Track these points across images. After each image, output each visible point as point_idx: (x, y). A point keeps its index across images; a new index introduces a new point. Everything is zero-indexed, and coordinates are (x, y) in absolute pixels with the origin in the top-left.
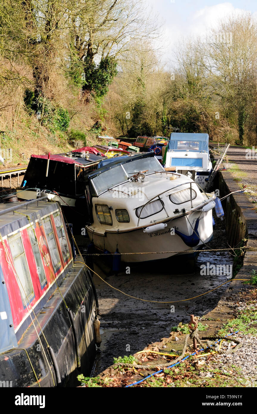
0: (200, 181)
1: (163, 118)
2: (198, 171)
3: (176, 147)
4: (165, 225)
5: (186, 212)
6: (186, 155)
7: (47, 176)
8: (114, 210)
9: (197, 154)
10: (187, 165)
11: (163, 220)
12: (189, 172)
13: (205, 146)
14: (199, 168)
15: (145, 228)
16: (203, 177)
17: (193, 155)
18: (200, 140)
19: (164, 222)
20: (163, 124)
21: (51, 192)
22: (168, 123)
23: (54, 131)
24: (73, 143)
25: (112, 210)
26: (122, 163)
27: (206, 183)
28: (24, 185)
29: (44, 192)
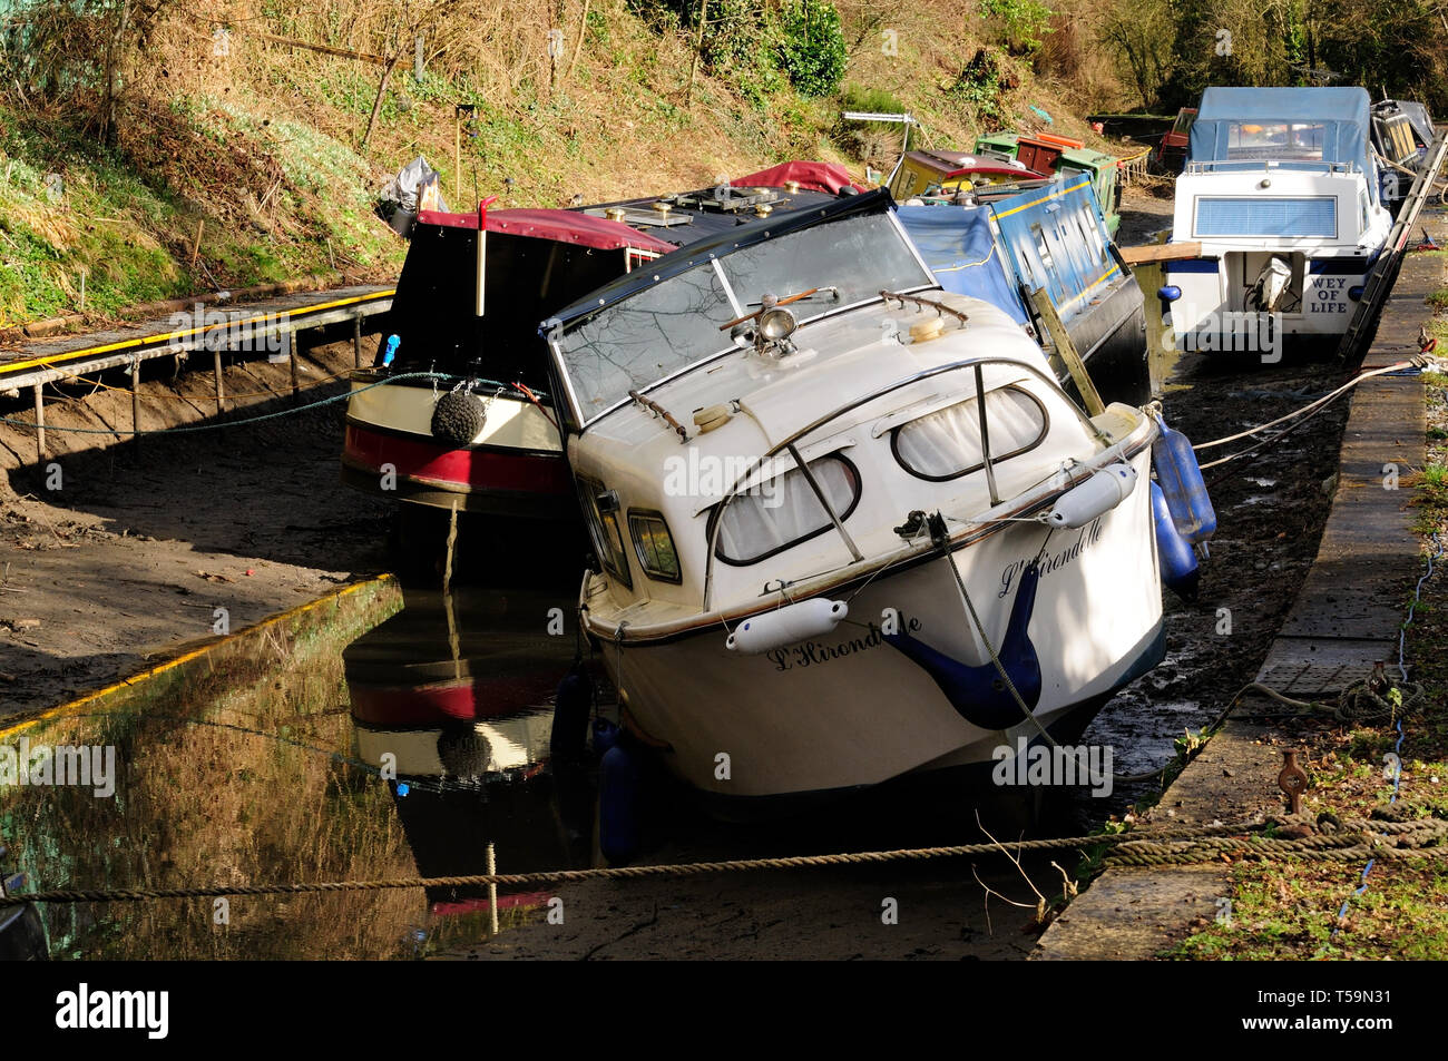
0: (1329, 301)
1: (1289, 34)
2: (1316, 255)
3: (1224, 152)
4: (836, 608)
5: (954, 530)
6: (1263, 186)
7: (481, 312)
8: (624, 512)
9: (1315, 179)
10: (1272, 230)
11: (825, 580)
12: (1275, 261)
13: (1353, 143)
14: (1320, 242)
15: (734, 621)
16: (1341, 283)
17: (1295, 184)
18: (1327, 118)
19: (830, 592)
20: (1293, 57)
21: (501, 390)
22: (1311, 54)
23: (761, 96)
24: (856, 142)
25: (619, 509)
26: (720, 250)
27: (1351, 307)
28: (390, 357)
29: (467, 392)
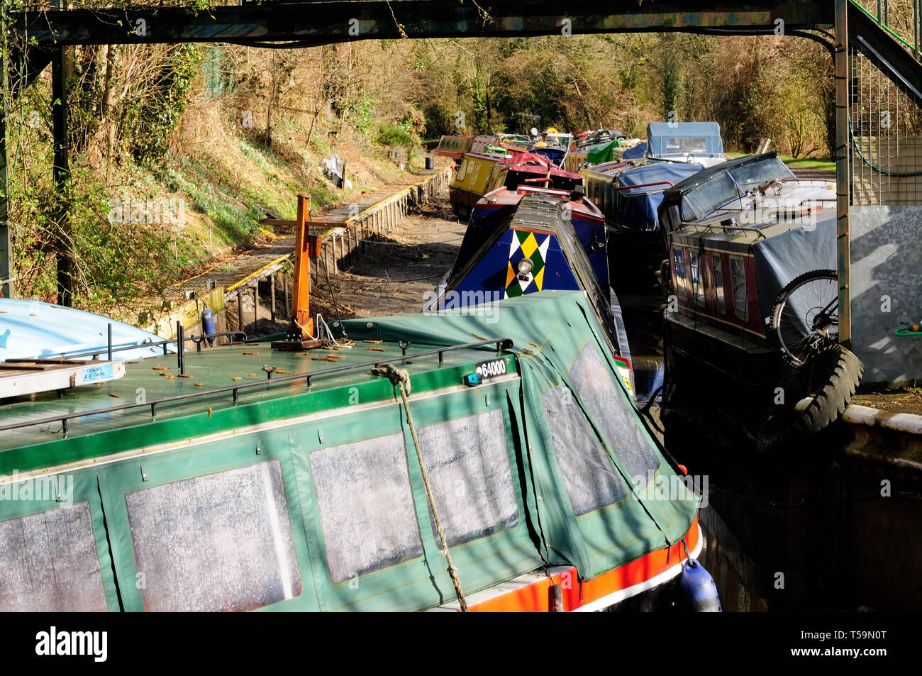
1: (476, 94)
3: (665, 150)
18: (707, 135)
20: (478, 107)
22: (488, 105)
24: (389, 152)
